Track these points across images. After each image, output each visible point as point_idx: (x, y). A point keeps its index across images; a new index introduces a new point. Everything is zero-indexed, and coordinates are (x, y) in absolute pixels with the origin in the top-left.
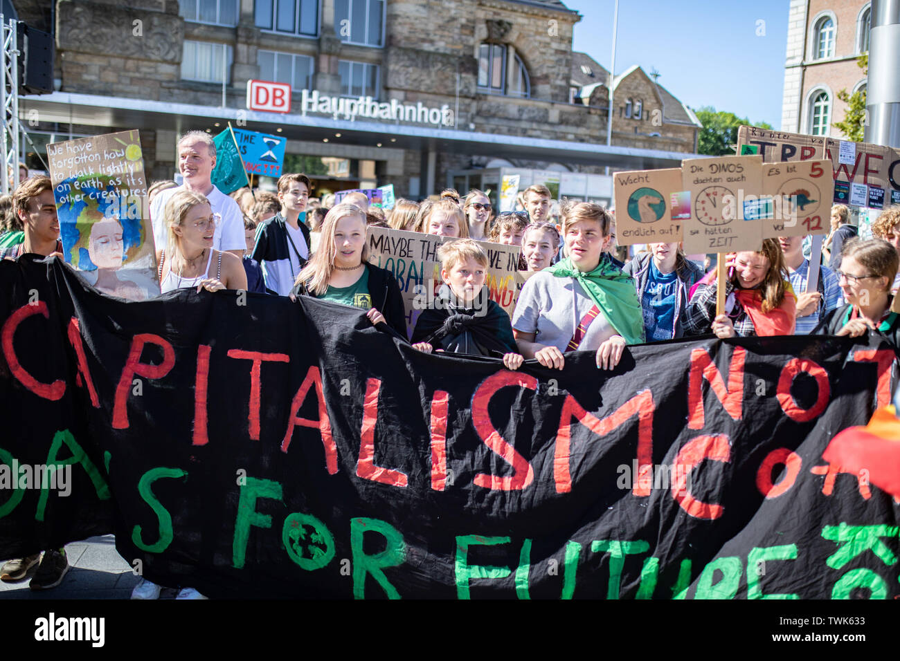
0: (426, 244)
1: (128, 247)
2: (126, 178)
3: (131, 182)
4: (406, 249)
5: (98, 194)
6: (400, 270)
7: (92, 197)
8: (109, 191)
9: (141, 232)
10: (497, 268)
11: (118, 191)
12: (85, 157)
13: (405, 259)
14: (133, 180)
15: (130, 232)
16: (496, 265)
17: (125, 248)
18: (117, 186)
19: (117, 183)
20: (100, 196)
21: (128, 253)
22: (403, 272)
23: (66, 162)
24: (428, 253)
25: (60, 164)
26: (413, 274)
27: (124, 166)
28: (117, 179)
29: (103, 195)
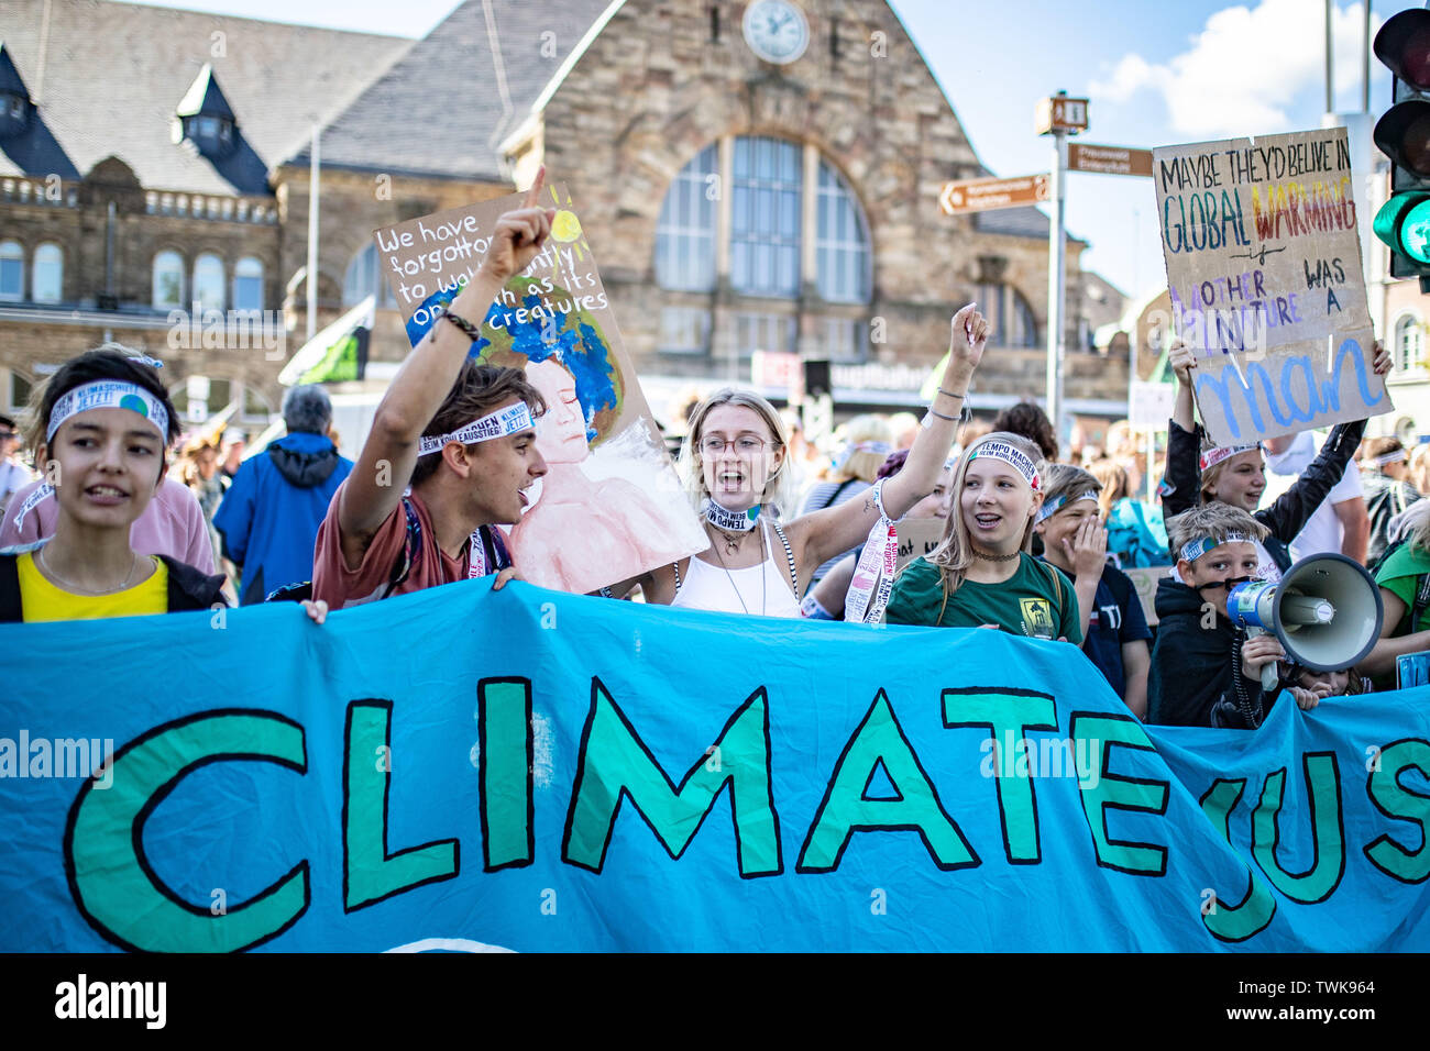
0: (1235, 155)
1: (592, 412)
2: (560, 276)
3: (572, 283)
4: (1211, 174)
5: (507, 317)
6: (1211, 211)
7: (496, 324)
8: (529, 307)
9: (613, 377)
10: (1326, 169)
11: (549, 306)
12: (467, 246)
13: (1212, 190)
14: (575, 279)
15: (590, 382)
16: (1325, 165)
17: (586, 415)
18: (548, 295)
19: (544, 288)
20: (513, 319)
21: (595, 425)
22: (1215, 213)
23: (426, 261)
24: (1240, 171)
25: (411, 267)
26: (1228, 214)
27: (552, 255)
28: (543, 282)
29: (518, 317)
